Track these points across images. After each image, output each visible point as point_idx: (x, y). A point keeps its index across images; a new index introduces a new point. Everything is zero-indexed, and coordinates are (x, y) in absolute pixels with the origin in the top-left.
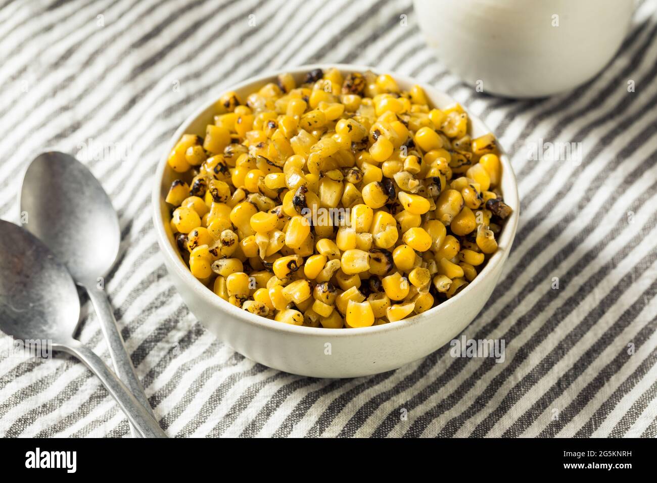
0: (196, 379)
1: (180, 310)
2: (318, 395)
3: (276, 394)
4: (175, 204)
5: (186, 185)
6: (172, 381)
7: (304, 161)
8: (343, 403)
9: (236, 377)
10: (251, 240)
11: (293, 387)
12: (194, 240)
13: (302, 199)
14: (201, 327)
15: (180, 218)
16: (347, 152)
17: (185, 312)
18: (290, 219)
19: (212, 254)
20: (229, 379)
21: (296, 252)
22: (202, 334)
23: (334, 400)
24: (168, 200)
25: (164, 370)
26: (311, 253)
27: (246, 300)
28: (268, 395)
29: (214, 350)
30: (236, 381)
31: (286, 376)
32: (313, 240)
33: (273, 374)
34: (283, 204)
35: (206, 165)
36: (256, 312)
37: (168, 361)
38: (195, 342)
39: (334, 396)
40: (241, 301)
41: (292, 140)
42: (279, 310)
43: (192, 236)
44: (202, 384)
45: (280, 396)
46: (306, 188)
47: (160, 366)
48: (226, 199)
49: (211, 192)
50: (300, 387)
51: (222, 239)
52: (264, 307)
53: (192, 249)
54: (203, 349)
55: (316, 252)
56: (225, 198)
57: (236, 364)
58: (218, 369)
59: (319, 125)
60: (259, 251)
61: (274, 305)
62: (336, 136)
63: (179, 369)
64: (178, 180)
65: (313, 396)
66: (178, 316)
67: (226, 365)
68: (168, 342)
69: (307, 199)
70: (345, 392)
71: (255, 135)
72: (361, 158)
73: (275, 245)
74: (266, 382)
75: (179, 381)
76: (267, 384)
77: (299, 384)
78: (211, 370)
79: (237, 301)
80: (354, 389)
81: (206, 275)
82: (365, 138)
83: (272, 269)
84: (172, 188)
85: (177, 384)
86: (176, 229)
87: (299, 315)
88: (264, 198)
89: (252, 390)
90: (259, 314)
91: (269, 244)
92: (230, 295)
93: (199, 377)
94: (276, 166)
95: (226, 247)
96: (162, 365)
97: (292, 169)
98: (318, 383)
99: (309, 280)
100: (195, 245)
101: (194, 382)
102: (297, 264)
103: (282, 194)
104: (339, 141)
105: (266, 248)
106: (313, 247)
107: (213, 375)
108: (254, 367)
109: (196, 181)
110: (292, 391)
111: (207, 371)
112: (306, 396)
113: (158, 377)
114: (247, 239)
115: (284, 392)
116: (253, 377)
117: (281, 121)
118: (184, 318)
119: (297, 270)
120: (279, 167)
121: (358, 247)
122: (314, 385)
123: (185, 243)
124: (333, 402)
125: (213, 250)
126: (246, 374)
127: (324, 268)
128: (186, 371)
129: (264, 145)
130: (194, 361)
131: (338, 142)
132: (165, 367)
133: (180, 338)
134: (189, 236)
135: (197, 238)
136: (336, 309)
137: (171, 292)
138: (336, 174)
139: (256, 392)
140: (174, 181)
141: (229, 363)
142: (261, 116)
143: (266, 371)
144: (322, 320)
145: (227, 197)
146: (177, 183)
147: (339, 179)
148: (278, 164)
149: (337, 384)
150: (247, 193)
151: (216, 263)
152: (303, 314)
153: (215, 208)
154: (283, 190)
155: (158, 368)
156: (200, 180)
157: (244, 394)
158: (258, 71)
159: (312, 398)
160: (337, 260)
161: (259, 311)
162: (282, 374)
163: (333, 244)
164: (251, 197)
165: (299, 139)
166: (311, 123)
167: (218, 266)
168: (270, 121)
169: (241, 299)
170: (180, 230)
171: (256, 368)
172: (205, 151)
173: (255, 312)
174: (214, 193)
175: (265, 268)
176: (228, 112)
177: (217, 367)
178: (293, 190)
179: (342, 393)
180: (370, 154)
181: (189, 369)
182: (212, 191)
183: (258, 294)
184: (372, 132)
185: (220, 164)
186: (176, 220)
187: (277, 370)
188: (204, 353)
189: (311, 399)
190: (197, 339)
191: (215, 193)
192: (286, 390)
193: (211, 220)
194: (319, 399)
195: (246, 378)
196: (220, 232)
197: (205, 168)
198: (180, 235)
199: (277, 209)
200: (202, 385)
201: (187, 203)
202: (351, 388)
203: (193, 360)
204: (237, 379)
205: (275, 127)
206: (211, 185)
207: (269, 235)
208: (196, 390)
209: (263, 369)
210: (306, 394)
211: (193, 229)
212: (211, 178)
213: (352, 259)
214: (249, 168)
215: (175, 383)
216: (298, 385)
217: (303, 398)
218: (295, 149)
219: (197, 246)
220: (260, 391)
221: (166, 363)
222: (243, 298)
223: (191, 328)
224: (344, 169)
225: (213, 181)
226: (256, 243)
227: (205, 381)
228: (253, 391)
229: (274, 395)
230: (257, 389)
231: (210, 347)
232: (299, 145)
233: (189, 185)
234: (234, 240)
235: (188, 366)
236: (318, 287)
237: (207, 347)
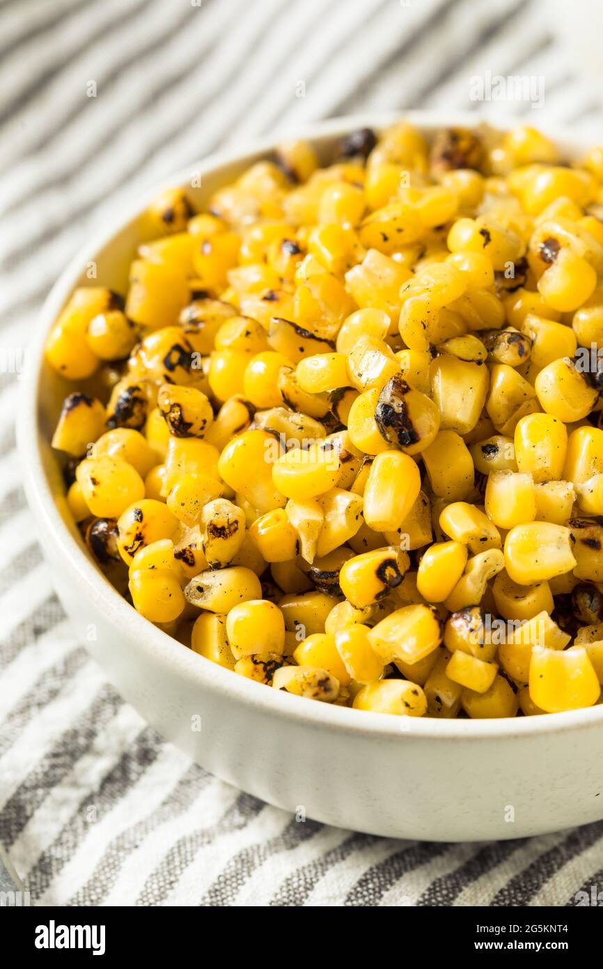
0: (157, 869)
1: (98, 707)
2: (458, 884)
3: (355, 889)
4: (76, 452)
5: (98, 406)
6: (96, 879)
7: (387, 321)
8: (520, 899)
9: (253, 856)
10: (278, 519)
11: (392, 870)
12: (135, 532)
13: (399, 410)
14: (151, 743)
15: (94, 482)
16: (486, 293)
17: (108, 709)
18: (369, 462)
19: (181, 562)
20: (236, 861)
21: (390, 539)
22: (155, 758)
23: (497, 893)
24: (58, 442)
25: (74, 854)
26: (427, 538)
27: (278, 665)
28: (337, 893)
29: (186, 796)
30: (253, 865)
31: (369, 845)
32: (427, 508)
33: (336, 841)
34: (349, 427)
35: (142, 354)
36: (310, 692)
37: (80, 830)
38: (138, 779)
39: (496, 882)
40: (267, 670)
41: (349, 276)
42: (363, 682)
43: (127, 522)
44: (173, 879)
45: (365, 893)
46: (405, 383)
47: (61, 844)
48: (202, 428)
49: (164, 415)
50: (408, 867)
51: (208, 523)
52: (328, 679)
53: (132, 554)
54: (161, 795)
55: (439, 537)
56: (201, 424)
57: (245, 825)
58: (206, 840)
59: (407, 237)
60: (298, 545)
61: (351, 671)
62: (456, 258)
63: (111, 847)
64: (78, 394)
65: (447, 889)
66: (94, 722)
67: (222, 829)
68: (75, 784)
69: (411, 409)
70: (517, 872)
71: (249, 276)
72: (518, 305)
73: (340, 527)
74: (327, 862)
75: (114, 878)
76: (330, 866)
77: (404, 860)
78: (188, 845)
79: (256, 669)
80: (538, 861)
81: (173, 611)
82: (520, 262)
83: (337, 586)
84: (64, 412)
85: (110, 885)
86: (86, 508)
87: (415, 692)
88: (298, 418)
89: (295, 885)
90: (316, 696)
91: (325, 526)
92: (237, 656)
93: (162, 863)
94: (320, 340)
95: (219, 542)
96: (68, 841)
97: (362, 341)
98: (447, 855)
99: (433, 604)
100: (137, 543)
101: (152, 875)
102: (399, 568)
103: (342, 403)
104: (465, 267)
105: (316, 536)
106: (429, 525)
107: (196, 856)
108: (287, 829)
109: (120, 393)
110: (394, 881)
111: (179, 847)
112: (429, 889)
113: (62, 872)
114: (268, 517)
115: (374, 883)
116: (292, 852)
117: (314, 238)
118: (110, 726)
119: (399, 584)
120: (325, 341)
121: (541, 517)
122: (438, 861)
123: (110, 543)
124: (496, 897)
125: (184, 551)
126: (273, 846)
127: (464, 573)
128: (129, 851)
129: (279, 295)
130: (144, 827)
131: (464, 271)
132: (75, 846)
133: (105, 774)
134: (120, 524)
135: (140, 525)
136: (502, 672)
137: (69, 667)
138: (469, 346)
139: (307, 889)
140: (67, 396)
141: (226, 823)
142: (257, 234)
143: (317, 836)
144: (469, 700)
145: (205, 422)
146: (76, 402)
147: (479, 357)
148: (323, 337)
149: (493, 854)
150: (252, 411)
151: (197, 581)
152: (422, 687)
153: (178, 453)
154: (344, 394)
155: (59, 849)
156: (132, 390)
157: (279, 897)
158: (217, 146)
159: (445, 892)
160: (493, 552)
161: (316, 690)
162: (358, 841)
163: (479, 513)
164: (264, 418)
165: (367, 271)
166: (388, 235)
167: (200, 589)
168: (285, 241)
169: (266, 665)
170: (97, 512)
171: (292, 831)
172: (131, 324)
173: (305, 693)
174: (172, 415)
175: (316, 584)
176: (169, 234)
177: (203, 835)
178: (373, 390)
179: (511, 875)
180: (540, 296)
181: (136, 847)
182: (167, 410)
183: (307, 648)
184: (537, 245)
185: (177, 348)
186: (82, 487)
187: (345, 831)
188: (164, 804)
189: (442, 896)
190: (144, 772)
191: (175, 415)
192: (379, 878)
193: (173, 481)
194: (461, 895)
195: (276, 856)
196: (199, 505)
197: (140, 359)
198: (96, 524)
199: (332, 441)
200: (171, 883)
201: (106, 447)
202: (531, 861)
203: (140, 823)
204: (257, 861)
205: (298, 251)
206: (165, 396)
207: (323, 502)
208: (160, 896)
209: (309, 831)
210: (428, 885)
211: (128, 506)
212: (159, 382)
213: (531, 547)
214: (248, 351)
215: (105, 883)
216: (402, 864)
217: (423, 895)
218: (358, 295)
219: (142, 545)
220: (316, 886)
221: (76, 836)
222: (270, 663)
223: (126, 749)
224: (487, 334)
225: (166, 387)
226: (291, 526)
227: (178, 872)
228: (299, 886)
229: (351, 894)
230: (308, 880)
231: (177, 791)
232: (369, 285)
233: (105, 402)
234: (236, 522)
235: (132, 838)
236: (457, 618)
237: (169, 789)
